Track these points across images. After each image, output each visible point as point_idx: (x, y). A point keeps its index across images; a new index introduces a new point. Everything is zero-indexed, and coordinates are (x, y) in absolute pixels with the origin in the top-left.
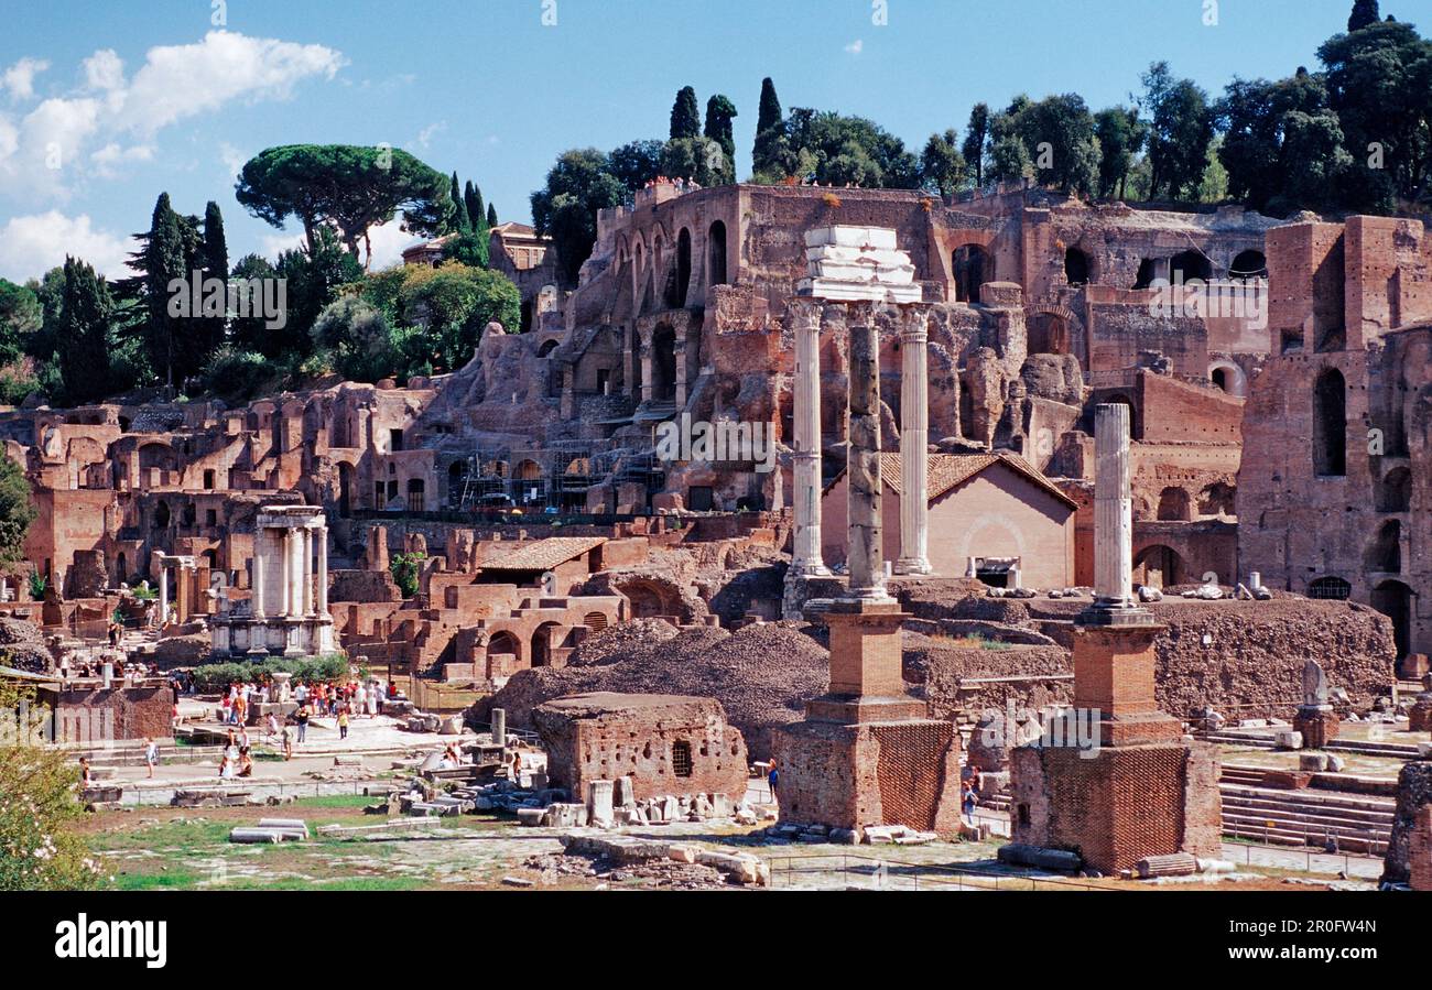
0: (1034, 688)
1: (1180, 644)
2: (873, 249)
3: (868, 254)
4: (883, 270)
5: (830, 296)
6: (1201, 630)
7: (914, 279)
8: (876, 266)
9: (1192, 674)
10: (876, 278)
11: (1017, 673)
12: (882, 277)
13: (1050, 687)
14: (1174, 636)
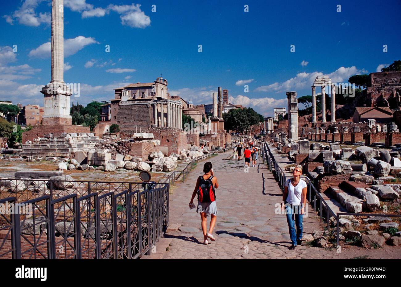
2: (324, 79)
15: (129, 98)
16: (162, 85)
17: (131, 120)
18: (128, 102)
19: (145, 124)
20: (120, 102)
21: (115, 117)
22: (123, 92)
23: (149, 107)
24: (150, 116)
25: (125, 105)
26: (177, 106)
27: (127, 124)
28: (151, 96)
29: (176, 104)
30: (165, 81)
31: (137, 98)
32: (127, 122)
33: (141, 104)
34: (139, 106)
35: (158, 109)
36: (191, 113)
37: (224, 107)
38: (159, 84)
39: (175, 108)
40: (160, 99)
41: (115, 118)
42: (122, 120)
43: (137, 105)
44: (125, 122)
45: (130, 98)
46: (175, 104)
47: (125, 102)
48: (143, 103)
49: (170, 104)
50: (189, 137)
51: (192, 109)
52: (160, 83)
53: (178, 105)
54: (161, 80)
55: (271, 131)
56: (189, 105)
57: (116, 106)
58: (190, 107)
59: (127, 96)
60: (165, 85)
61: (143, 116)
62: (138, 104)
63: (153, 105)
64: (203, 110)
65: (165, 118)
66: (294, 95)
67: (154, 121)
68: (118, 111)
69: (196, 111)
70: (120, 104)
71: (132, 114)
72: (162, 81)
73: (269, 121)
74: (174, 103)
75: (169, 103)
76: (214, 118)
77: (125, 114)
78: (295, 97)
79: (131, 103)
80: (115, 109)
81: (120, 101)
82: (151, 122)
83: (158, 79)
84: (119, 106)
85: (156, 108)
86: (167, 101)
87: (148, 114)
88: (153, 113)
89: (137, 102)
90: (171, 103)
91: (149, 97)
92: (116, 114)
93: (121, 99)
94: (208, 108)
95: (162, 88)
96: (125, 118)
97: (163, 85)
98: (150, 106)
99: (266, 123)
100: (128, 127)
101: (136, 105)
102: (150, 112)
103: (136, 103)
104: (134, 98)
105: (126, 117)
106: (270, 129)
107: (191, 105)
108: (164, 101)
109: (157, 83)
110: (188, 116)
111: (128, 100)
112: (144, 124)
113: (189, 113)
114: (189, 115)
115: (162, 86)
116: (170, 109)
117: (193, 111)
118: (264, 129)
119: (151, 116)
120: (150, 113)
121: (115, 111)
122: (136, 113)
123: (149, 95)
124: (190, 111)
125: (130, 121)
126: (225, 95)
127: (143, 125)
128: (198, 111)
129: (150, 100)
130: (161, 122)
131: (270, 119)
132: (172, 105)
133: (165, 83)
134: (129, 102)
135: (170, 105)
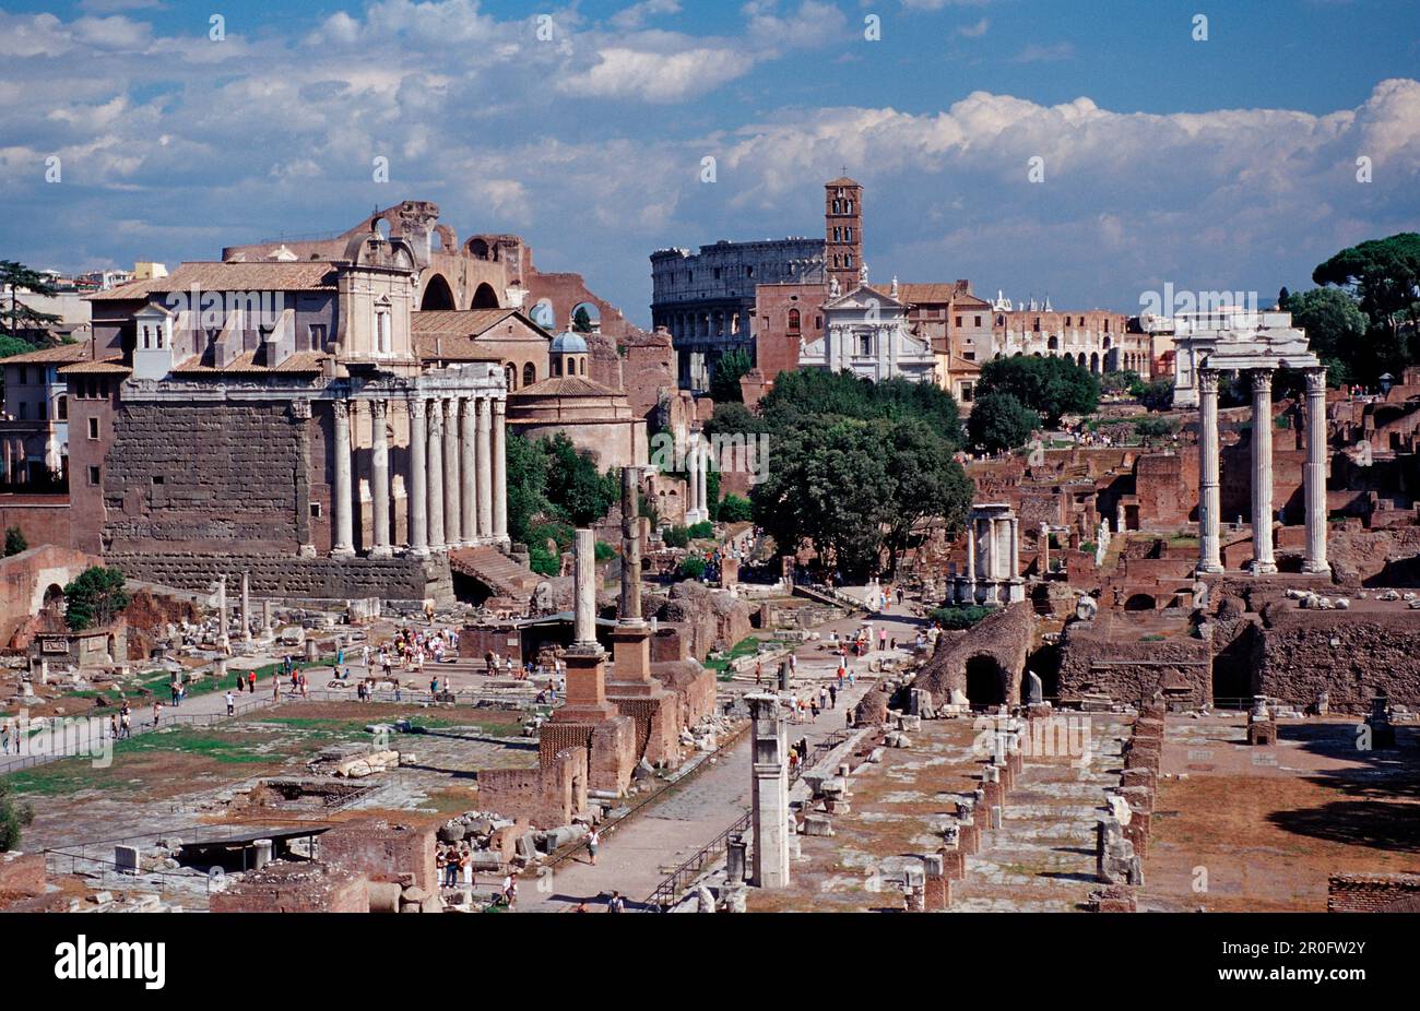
0: (1166, 670)
1: (1305, 644)
2: (1267, 329)
3: (1262, 333)
4: (1276, 344)
5: (1222, 367)
6: (1328, 635)
7: (1310, 349)
8: (1269, 341)
9: (1318, 666)
10: (1270, 350)
11: (1148, 659)
12: (1275, 349)
13: (1182, 670)
14: (1301, 637)
15: (178, 356)
16: (379, 276)
17: (195, 495)
18: (172, 386)
19: (280, 520)
20: (123, 385)
21: (95, 471)
22: (140, 325)
23: (303, 420)
24: (309, 472)
25: (156, 403)
26: (471, 406)
27: (170, 517)
28: (315, 347)
29: (467, 394)
30: (404, 247)
31: (228, 364)
32: (169, 506)
33: (251, 397)
34: (242, 413)
35: (356, 430)
36: (575, 416)
37: (830, 313)
38: (364, 275)
39: (460, 418)
40: (364, 373)
41: (96, 479)
42: (139, 491)
43: (229, 403)
44: (154, 503)
45: (188, 360)
46: (462, 394)
47: (153, 387)
48: (266, 396)
49: (430, 402)
50: (397, 856)
51: (583, 390)
52: (368, 271)
53: (479, 401)
54: (374, 248)
55: (1007, 585)
56: (565, 358)
57: (100, 408)
58: (571, 371)
59: (169, 347)
60: (397, 273)
61: (266, 471)
62: (236, 397)
63: (324, 411)
64: (664, 370)
65: (399, 480)
66: (769, 710)
67: (328, 506)
68: (113, 436)
69: (605, 402)
70: (127, 394)
71: (201, 457)
72: (381, 259)
73: (992, 527)
74: (450, 395)
75: (423, 396)
76: (582, 652)
77: (156, 457)
78: (773, 715)
79: (193, 391)
80: (94, 422)
81: (127, 374)
82: (315, 510)
83: (353, 251)
84: (120, 405)
85: (343, 424)
86: (406, 390)
87: (297, 460)
88: (323, 456)
89: (230, 388)
90: (433, 395)
91: (301, 353)
92: (101, 454)
93: (128, 361)
94: (750, 270)
95: (379, 300)
96: (159, 480)
97: (387, 277)
98: (309, 415)
99: (976, 540)
100: (175, 533)
101: (221, 402)
102: (310, 447)
103: (221, 391)
104: (209, 359)
105: (165, 473)
106: (998, 572)
107: (577, 358)
108: (392, 390)
109: (352, 270)
110: (552, 432)
111: (177, 376)
112: (270, 520)
113: (565, 417)
114: (558, 429)
115: (381, 285)
116: (429, 434)
117: (588, 402)
118: (966, 572)
119: (313, 475)
120: (307, 457)
121: (94, 434)
122: (225, 455)
123: (300, 342)
124: (565, 404)
125: (187, 502)
126: (839, 222)
127: (270, 527)
128: (621, 402)
129: (306, 377)
130: (374, 504)
131: (1005, 515)
132: (438, 406)
133: (401, 261)
134: (181, 386)
135: (428, 410)
